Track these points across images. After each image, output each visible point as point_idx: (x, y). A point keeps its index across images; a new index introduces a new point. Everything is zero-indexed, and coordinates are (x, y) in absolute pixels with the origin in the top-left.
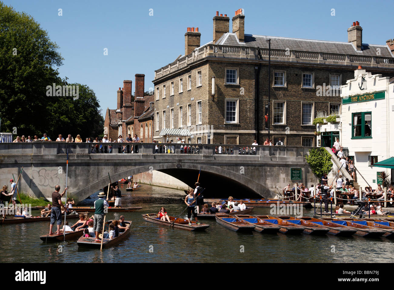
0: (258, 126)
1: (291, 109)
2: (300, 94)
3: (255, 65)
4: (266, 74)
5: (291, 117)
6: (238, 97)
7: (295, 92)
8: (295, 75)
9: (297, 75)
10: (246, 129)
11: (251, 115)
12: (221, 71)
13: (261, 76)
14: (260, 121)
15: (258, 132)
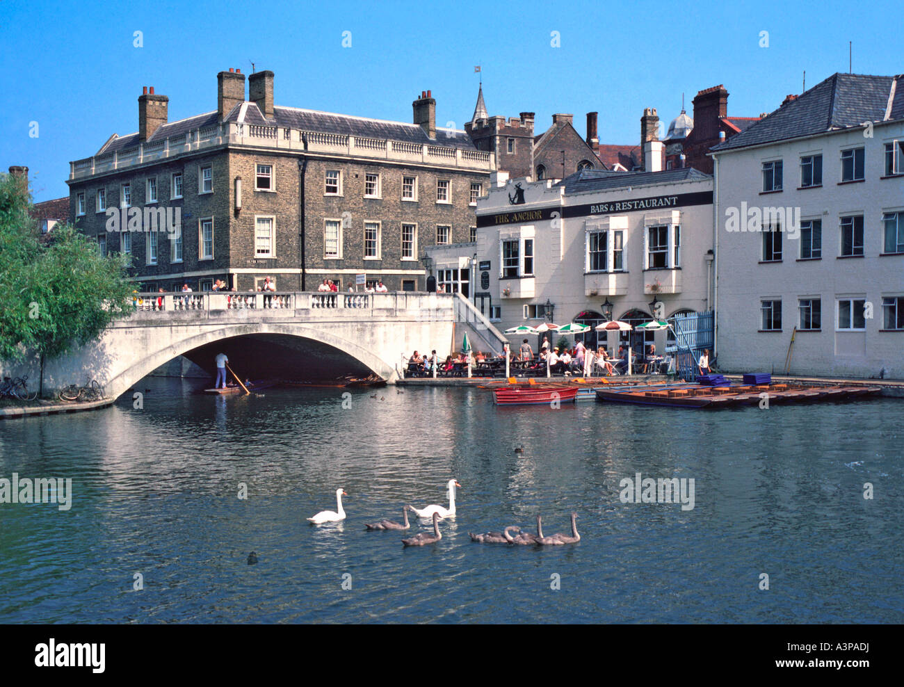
0: (303, 261)
1: (349, 233)
2: (362, 208)
3: (300, 158)
4: (314, 174)
5: (350, 245)
6: (274, 212)
7: (355, 204)
8: (354, 177)
9: (357, 176)
10: (286, 267)
11: (295, 243)
12: (248, 167)
13: (307, 176)
14: (306, 253)
15: (304, 271)
